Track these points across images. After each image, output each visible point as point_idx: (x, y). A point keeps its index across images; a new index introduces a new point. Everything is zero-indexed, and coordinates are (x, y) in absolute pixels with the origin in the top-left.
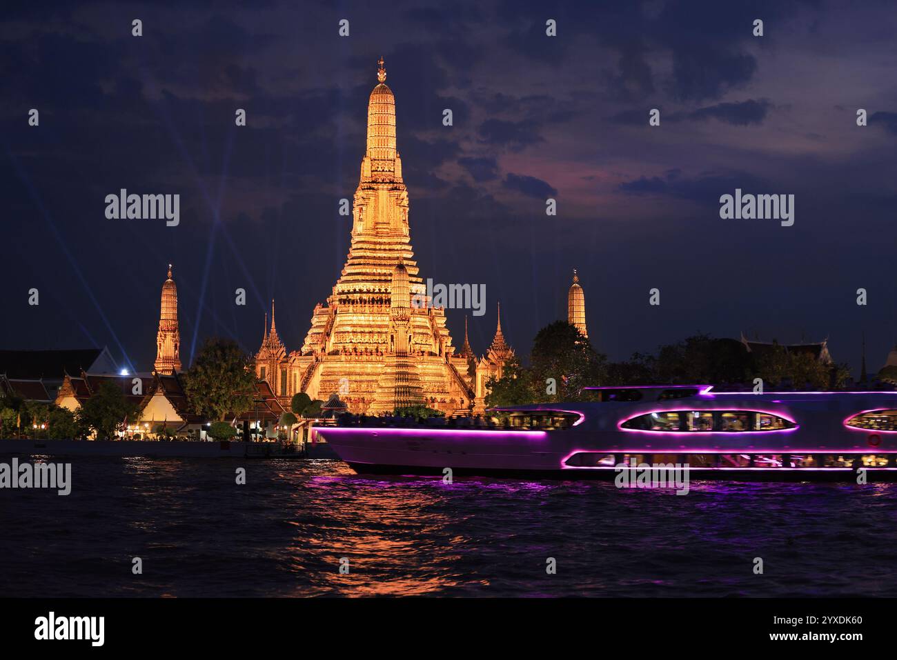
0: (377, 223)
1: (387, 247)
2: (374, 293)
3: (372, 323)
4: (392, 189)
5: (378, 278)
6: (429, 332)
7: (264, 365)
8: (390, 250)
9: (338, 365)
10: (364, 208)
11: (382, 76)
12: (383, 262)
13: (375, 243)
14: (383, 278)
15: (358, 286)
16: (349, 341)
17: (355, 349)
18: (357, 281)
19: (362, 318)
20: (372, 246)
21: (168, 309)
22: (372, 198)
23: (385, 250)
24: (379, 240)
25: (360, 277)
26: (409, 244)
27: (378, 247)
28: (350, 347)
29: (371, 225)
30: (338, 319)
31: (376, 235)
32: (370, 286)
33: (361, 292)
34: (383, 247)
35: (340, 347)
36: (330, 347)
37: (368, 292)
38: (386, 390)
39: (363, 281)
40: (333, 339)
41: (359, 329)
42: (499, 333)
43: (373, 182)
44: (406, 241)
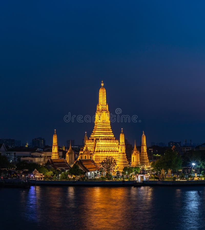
0: (103, 120)
1: (106, 126)
2: (104, 137)
3: (105, 144)
4: (106, 112)
5: (104, 133)
6: (117, 146)
7: (86, 155)
8: (106, 127)
9: (99, 154)
10: (100, 117)
11: (102, 85)
12: (105, 130)
13: (103, 125)
14: (105, 133)
15: (101, 135)
16: (101, 149)
17: (102, 150)
18: (100, 134)
19: (103, 143)
20: (102, 126)
21: (55, 141)
22: (102, 114)
23: (105, 127)
24: (104, 124)
25: (101, 133)
26: (110, 125)
27: (103, 126)
28: (101, 150)
29: (102, 121)
30: (97, 143)
31: (103, 123)
32: (103, 135)
33: (101, 137)
34: (105, 126)
35: (98, 150)
36: (96, 150)
37: (103, 137)
38: (120, 162)
39: (101, 134)
40: (96, 148)
41: (102, 146)
42: (135, 147)
43: (102, 110)
44: (109, 124)
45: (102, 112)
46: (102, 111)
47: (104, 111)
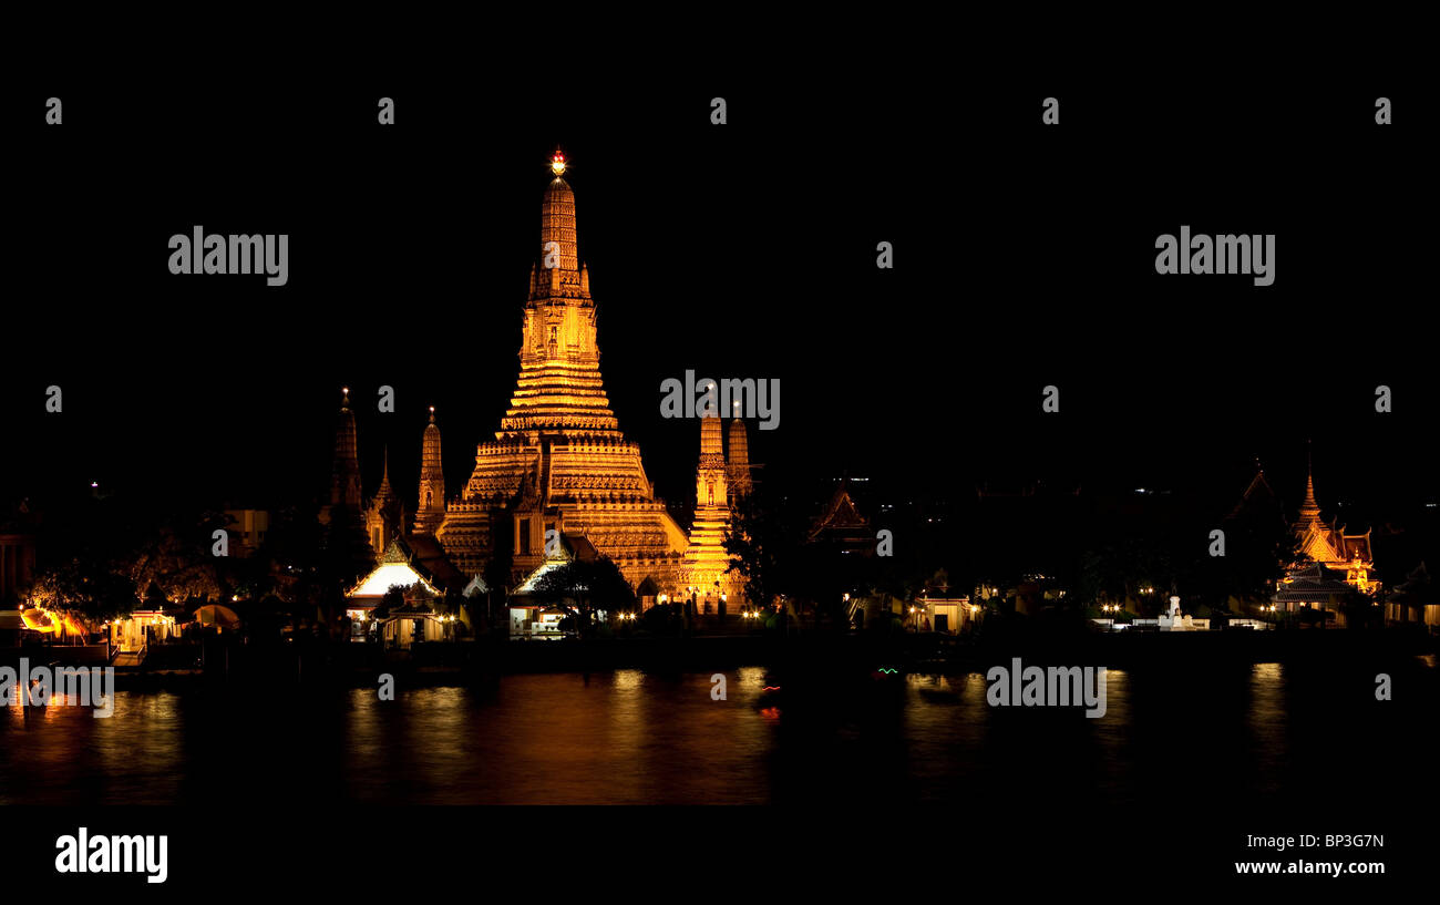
0: (571, 343)
1: (581, 374)
4: (582, 306)
5: (575, 411)
8: (583, 378)
13: (568, 369)
18: (561, 414)
19: (580, 458)
20: (567, 374)
22: (565, 316)
23: (579, 378)
24: (572, 366)
27: (572, 374)
29: (564, 348)
30: (554, 460)
31: (570, 357)
32: (576, 420)
34: (576, 374)
43: (564, 296)
44: (597, 366)
45: (563, 304)
46: (566, 301)
47: (572, 301)
